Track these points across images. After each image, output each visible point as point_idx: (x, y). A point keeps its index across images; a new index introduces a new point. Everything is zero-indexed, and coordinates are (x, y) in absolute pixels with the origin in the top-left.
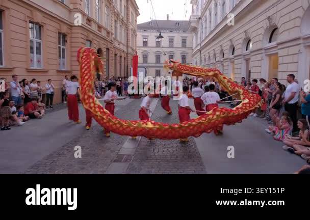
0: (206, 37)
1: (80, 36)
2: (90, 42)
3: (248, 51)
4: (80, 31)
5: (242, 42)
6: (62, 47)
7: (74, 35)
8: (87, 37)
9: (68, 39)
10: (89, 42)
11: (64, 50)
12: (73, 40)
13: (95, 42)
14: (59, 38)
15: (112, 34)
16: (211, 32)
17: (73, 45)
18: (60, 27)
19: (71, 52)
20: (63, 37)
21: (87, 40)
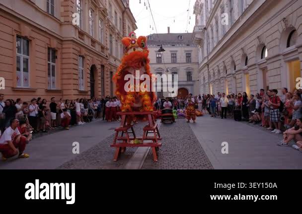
0: (214, 49)
1: (72, 51)
2: (83, 57)
3: (263, 59)
4: (71, 45)
5: (255, 50)
6: (52, 63)
7: (64, 51)
8: (79, 52)
9: (58, 55)
10: (81, 58)
11: (53, 67)
12: (64, 56)
13: (89, 58)
14: (49, 54)
15: (107, 49)
16: (219, 43)
17: (64, 61)
18: (50, 41)
19: (62, 69)
20: (53, 53)
21: (79, 56)
